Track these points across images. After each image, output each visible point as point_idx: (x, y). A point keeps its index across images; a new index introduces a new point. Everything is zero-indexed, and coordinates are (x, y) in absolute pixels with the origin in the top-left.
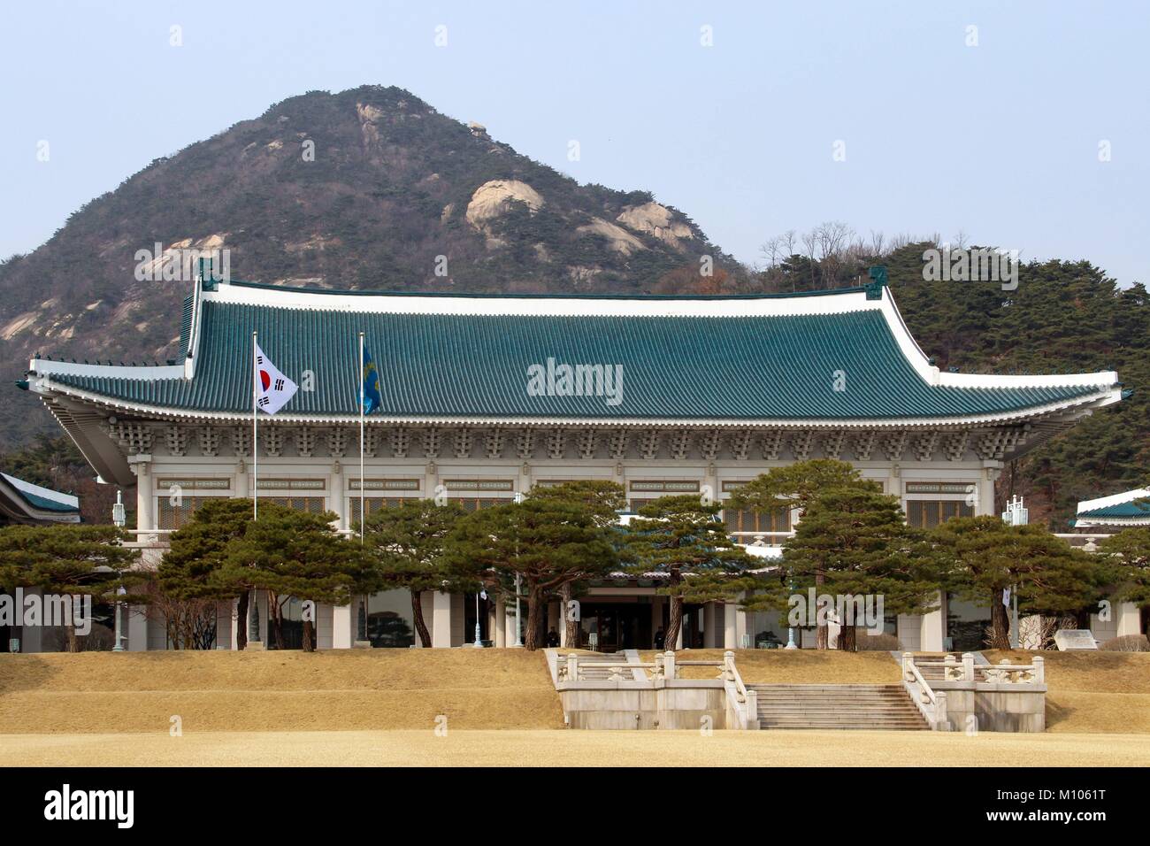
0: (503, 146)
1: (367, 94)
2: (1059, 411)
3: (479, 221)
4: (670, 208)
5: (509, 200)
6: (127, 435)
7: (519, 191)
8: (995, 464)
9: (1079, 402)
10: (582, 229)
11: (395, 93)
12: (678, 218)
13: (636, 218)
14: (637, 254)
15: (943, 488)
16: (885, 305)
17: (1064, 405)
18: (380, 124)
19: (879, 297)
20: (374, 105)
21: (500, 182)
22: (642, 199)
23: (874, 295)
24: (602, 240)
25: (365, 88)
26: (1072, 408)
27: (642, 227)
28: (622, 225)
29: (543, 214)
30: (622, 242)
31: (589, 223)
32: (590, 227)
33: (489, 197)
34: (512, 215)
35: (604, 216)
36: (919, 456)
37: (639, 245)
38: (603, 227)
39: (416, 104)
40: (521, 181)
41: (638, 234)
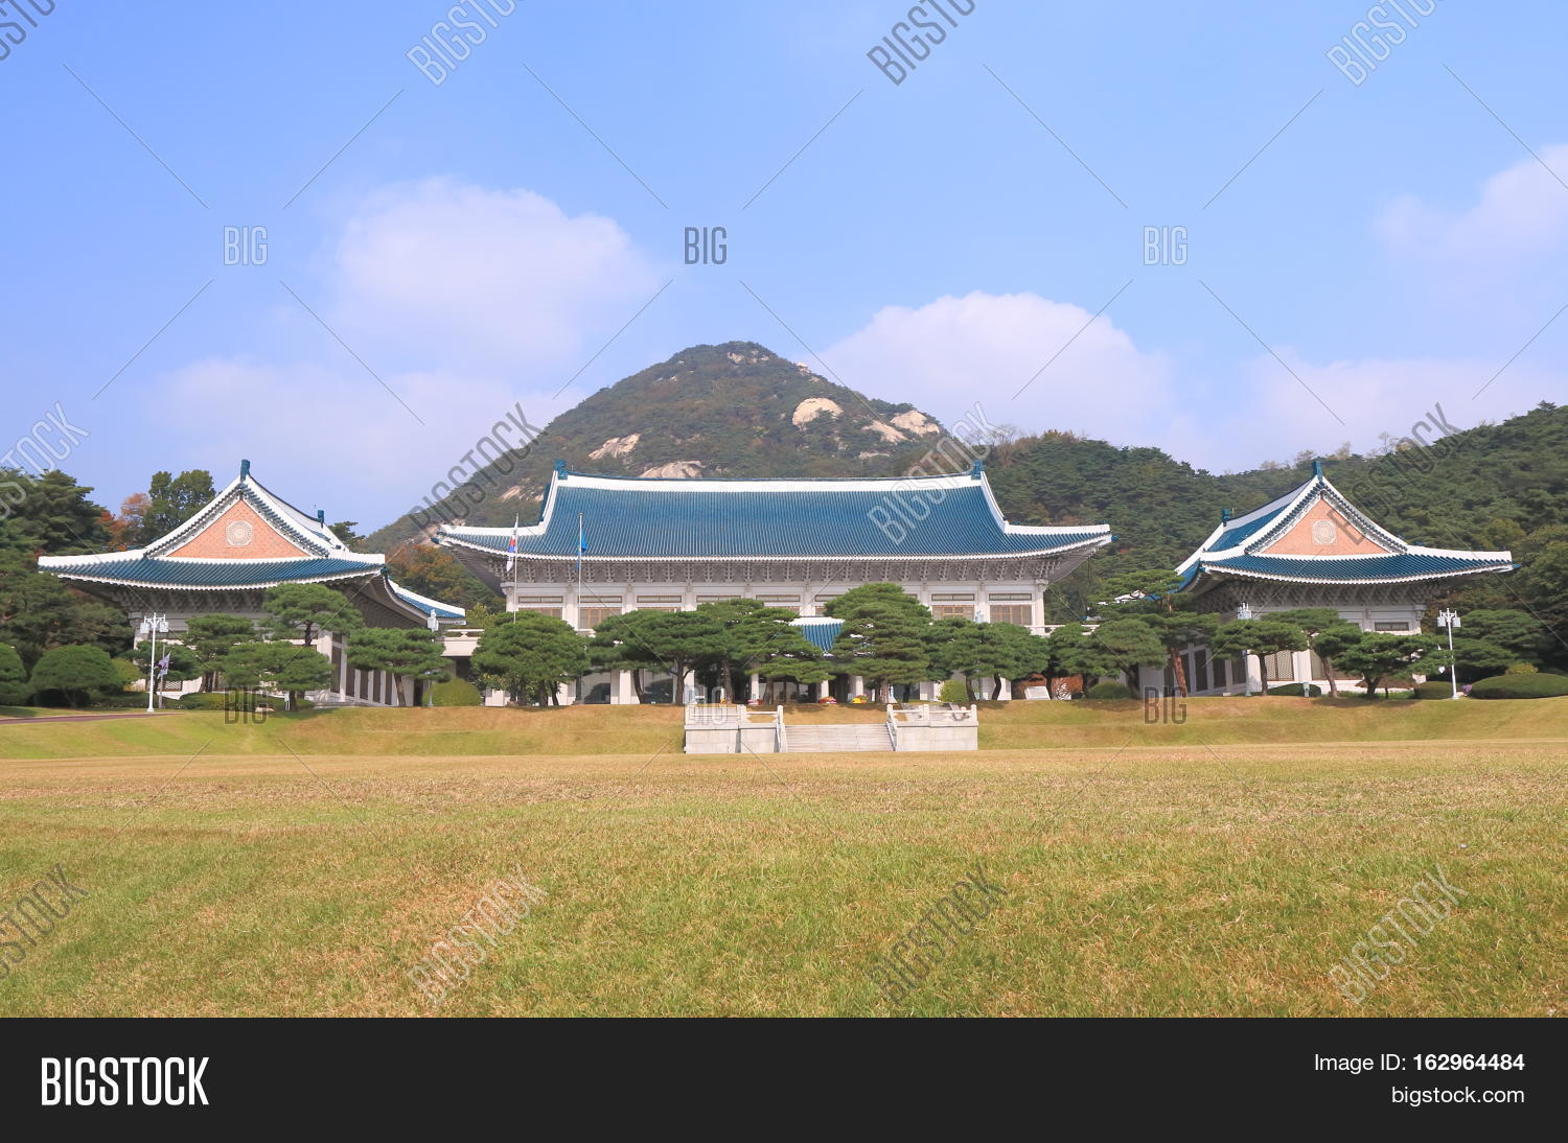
0: (819, 377)
1: (732, 347)
2: (1077, 548)
3: (800, 424)
4: (925, 414)
5: (820, 411)
6: (499, 570)
7: (827, 405)
8: (1043, 581)
9: (1088, 542)
10: (866, 428)
11: (752, 346)
12: (930, 420)
13: (900, 420)
14: (902, 443)
15: (1012, 597)
16: (983, 482)
17: (1079, 545)
18: (741, 364)
19: (980, 478)
20: (738, 354)
21: (814, 399)
22: (905, 409)
23: (976, 476)
24: (878, 435)
25: (731, 343)
26: (1084, 546)
27: (907, 426)
28: (893, 425)
29: (840, 419)
30: (891, 435)
31: (869, 423)
32: (871, 427)
33: (807, 410)
34: (824, 416)
35: (881, 420)
36: (996, 578)
37: (901, 436)
38: (878, 426)
40: (830, 398)
41: (903, 431)
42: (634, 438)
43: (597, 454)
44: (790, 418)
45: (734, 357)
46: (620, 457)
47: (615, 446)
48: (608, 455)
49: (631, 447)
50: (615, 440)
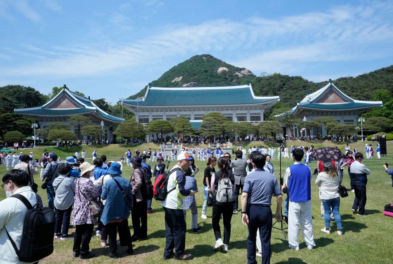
1: (204, 56)
3: (218, 73)
4: (248, 70)
5: (223, 70)
7: (225, 69)
10: (234, 74)
11: (208, 55)
12: (250, 72)
13: (242, 72)
14: (242, 77)
18: (206, 60)
19: (249, 85)
20: (205, 57)
21: (222, 67)
22: (244, 69)
23: (248, 85)
24: (237, 75)
25: (204, 55)
28: (241, 73)
29: (228, 72)
30: (240, 75)
31: (235, 73)
33: (221, 69)
34: (224, 72)
35: (238, 72)
37: (242, 75)
38: (237, 73)
39: (212, 57)
40: (226, 67)
41: (243, 74)
42: (181, 77)
43: (173, 81)
44: (216, 72)
45: (204, 58)
46: (178, 82)
47: (177, 79)
48: (175, 82)
49: (180, 79)
50: (177, 78)
